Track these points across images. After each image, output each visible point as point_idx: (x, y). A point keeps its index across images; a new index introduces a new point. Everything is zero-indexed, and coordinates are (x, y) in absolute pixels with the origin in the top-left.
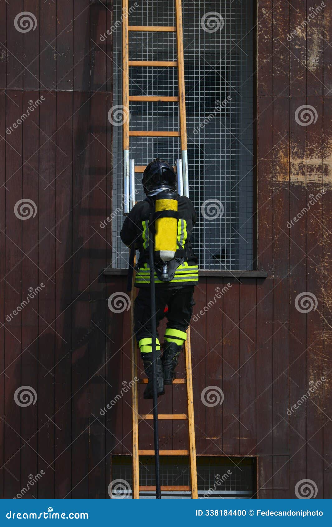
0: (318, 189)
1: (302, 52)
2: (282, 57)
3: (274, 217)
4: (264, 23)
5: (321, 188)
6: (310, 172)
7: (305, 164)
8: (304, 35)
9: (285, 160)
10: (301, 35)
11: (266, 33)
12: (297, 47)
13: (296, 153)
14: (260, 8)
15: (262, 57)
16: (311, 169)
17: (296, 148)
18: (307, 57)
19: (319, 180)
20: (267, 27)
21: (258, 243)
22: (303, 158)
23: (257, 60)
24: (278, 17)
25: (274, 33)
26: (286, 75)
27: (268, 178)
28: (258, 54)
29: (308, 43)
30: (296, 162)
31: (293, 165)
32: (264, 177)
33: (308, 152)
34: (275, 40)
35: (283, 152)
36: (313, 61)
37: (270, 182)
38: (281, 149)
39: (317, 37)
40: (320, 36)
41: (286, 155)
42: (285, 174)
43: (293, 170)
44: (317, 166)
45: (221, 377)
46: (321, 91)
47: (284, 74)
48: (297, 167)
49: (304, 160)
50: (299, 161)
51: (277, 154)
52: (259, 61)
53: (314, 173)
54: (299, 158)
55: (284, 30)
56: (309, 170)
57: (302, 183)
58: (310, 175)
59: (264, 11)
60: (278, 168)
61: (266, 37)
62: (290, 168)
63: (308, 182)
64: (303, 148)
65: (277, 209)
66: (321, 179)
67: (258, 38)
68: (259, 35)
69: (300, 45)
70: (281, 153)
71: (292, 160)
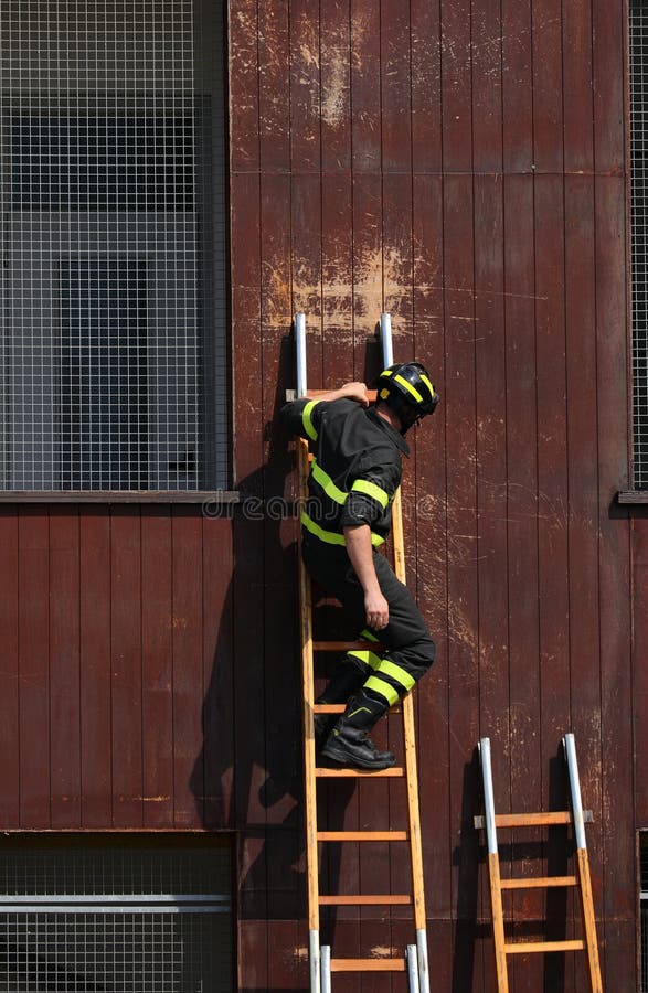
0: (344, 340)
1: (312, 91)
2: (275, 101)
3: (265, 392)
4: (241, 38)
5: (351, 339)
6: (329, 309)
7: (319, 295)
8: (316, 60)
9: (284, 287)
10: (310, 60)
11: (245, 56)
12: (303, 81)
13: (304, 274)
14: (234, 12)
15: (239, 102)
16: (332, 303)
17: (303, 267)
18: (322, 99)
19: (347, 325)
20: (247, 46)
21: (235, 440)
22: (316, 285)
23: (230, 107)
24: (268, 28)
25: (261, 58)
26: (284, 134)
27: (253, 322)
28: (231, 96)
29: (323, 74)
30: (304, 291)
31: (298, 297)
32: (246, 320)
33: (326, 274)
34: (263, 70)
35: (279, 273)
36: (333, 108)
37: (256, 329)
38: (276, 268)
39: (338, 63)
40: (345, 61)
41: (286, 279)
42: (284, 313)
43: (297, 306)
44: (343, 299)
45: (169, 686)
46: (347, 163)
47: (280, 132)
48: (305, 301)
49: (319, 288)
50: (309, 289)
51: (268, 278)
52: (234, 108)
53: (336, 311)
54: (308, 283)
55: (278, 52)
56: (328, 306)
57: (315, 329)
58: (330, 315)
59: (241, 17)
60: (270, 302)
61: (246, 65)
62: (292, 302)
63: (325, 328)
64: (318, 267)
65: (269, 379)
66: (350, 322)
67: (230, 66)
68: (233, 60)
69: (308, 79)
70: (275, 275)
71: (295, 288)
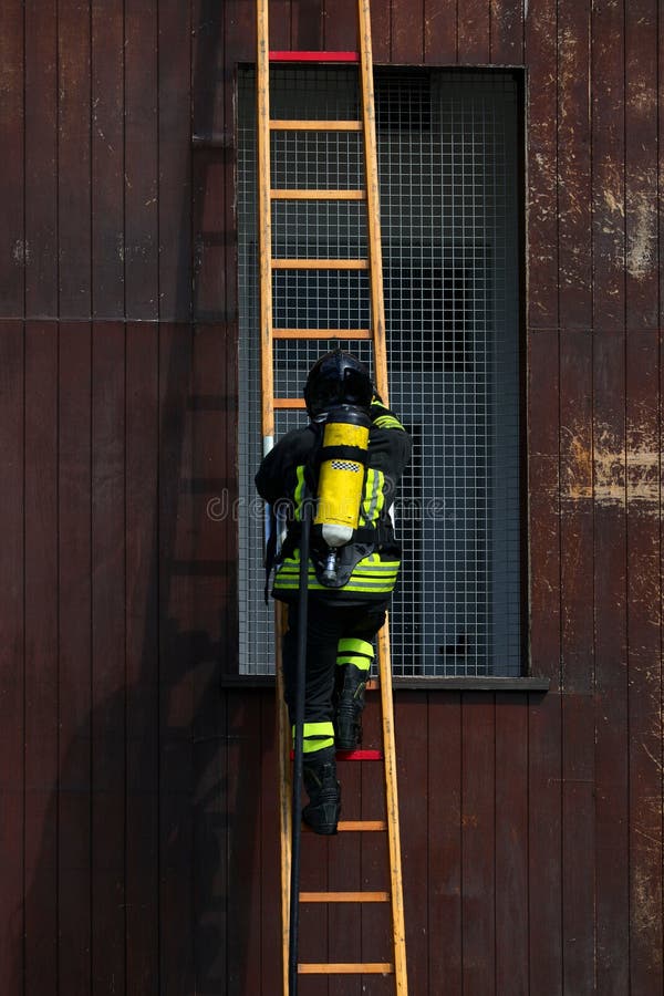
0: (650, 513)
1: (616, 241)
2: (576, 251)
3: (563, 570)
4: (540, 183)
5: (657, 512)
6: (634, 479)
7: (623, 463)
8: (621, 206)
9: (584, 455)
10: (614, 207)
11: (544, 203)
12: (606, 230)
13: (606, 441)
14: (532, 154)
15: (536, 251)
16: (637, 472)
17: (605, 433)
18: (628, 249)
19: (653, 496)
20: (546, 192)
21: (530, 622)
22: (619, 453)
23: (527, 258)
24: (568, 171)
25: (561, 204)
26: (585, 287)
27: (551, 492)
28: (528, 246)
29: (628, 222)
30: (607, 460)
31: (600, 465)
32: (543, 489)
33: (630, 440)
34: (563, 217)
35: (579, 439)
36: (639, 259)
37: (553, 499)
38: (575, 433)
39: (645, 210)
40: (652, 209)
41: (586, 446)
42: (585, 483)
43: (600, 477)
44: (649, 468)
45: (457, 889)
46: (654, 319)
47: (581, 285)
48: (607, 470)
49: (622, 456)
50: (612, 457)
51: (568, 444)
52: (531, 259)
53: (641, 482)
54: (611, 451)
55: (579, 198)
56: (632, 476)
57: (618, 501)
58: (635, 485)
59: (539, 159)
60: (570, 471)
61: (544, 212)
62: (594, 471)
63: (630, 499)
64: (621, 431)
65: (568, 555)
66: (656, 494)
67: (527, 213)
68: (530, 207)
69: (612, 227)
70: (575, 442)
71: (597, 456)
